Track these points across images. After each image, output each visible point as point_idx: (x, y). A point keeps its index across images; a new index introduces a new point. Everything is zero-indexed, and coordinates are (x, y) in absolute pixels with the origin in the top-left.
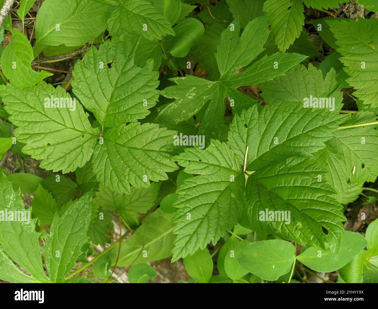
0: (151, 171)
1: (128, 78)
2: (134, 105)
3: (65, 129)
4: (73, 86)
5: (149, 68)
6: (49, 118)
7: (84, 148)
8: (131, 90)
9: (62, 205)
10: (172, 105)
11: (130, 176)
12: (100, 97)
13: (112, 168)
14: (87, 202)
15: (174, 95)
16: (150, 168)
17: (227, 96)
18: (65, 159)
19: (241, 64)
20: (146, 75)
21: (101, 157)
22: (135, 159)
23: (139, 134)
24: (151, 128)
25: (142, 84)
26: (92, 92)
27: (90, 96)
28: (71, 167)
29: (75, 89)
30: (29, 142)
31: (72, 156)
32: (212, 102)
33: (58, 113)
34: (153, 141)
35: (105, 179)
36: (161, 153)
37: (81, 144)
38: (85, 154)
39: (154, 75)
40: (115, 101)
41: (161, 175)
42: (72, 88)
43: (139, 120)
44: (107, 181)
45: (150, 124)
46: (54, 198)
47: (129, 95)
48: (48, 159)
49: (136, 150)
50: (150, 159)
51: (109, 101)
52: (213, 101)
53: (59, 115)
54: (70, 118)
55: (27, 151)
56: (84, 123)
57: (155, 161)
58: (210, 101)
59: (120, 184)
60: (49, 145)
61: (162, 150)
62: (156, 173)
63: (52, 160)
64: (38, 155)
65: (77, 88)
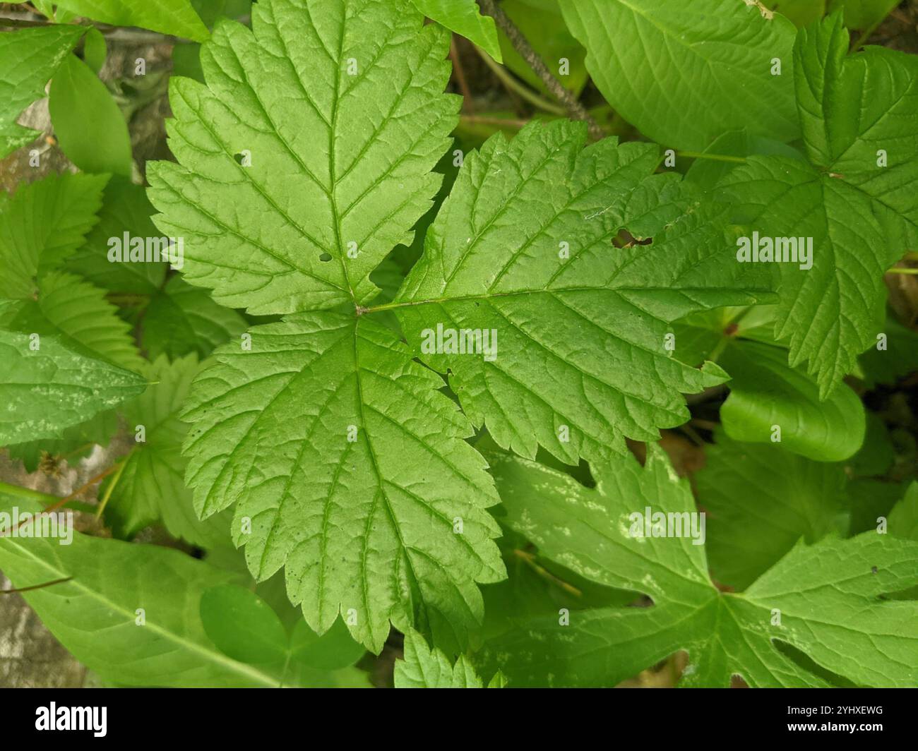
0: (317, 557)
1: (612, 324)
2: (529, 386)
3: (322, 187)
4: (486, 146)
5: (690, 379)
6: (333, 117)
7: (287, 277)
8: (576, 352)
9: (75, 272)
10: (569, 487)
11: (264, 488)
12: (494, 258)
13: (261, 408)
14: (96, 392)
15: (608, 475)
16: (331, 549)
17: (693, 656)
18: (216, 236)
19: (814, 644)
20: (659, 381)
21: (285, 348)
22: (335, 477)
23: (430, 450)
24: (474, 481)
25: (617, 381)
26: (496, 223)
27: (479, 221)
28: (200, 268)
29: (480, 160)
30: (215, 88)
31: (242, 254)
32: (648, 612)
33: (366, 137)
34: (431, 511)
35: (210, 403)
36: (402, 563)
37: (298, 264)
38: (267, 292)
39: (671, 407)
40: (506, 313)
41: (321, 604)
42: (478, 149)
43: (482, 433)
44: (206, 417)
45: (487, 470)
46: (86, 236)
47: (552, 354)
48: (188, 178)
49: (368, 466)
50: (359, 533)
51: (495, 291)
52: (654, 615)
53: (360, 147)
54: (367, 185)
55: (183, 97)
56: (372, 239)
57: (361, 555)
58: (647, 601)
59: (218, 465)
60: (239, 158)
61: (416, 561)
62: (321, 580)
63: (189, 193)
64: (185, 138)
65: (486, 166)
